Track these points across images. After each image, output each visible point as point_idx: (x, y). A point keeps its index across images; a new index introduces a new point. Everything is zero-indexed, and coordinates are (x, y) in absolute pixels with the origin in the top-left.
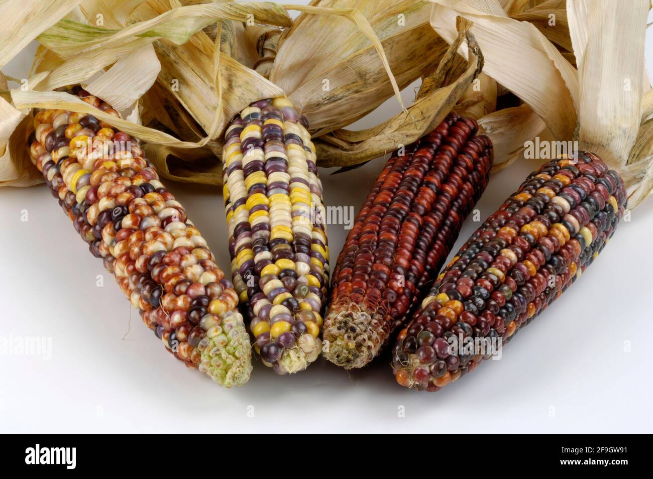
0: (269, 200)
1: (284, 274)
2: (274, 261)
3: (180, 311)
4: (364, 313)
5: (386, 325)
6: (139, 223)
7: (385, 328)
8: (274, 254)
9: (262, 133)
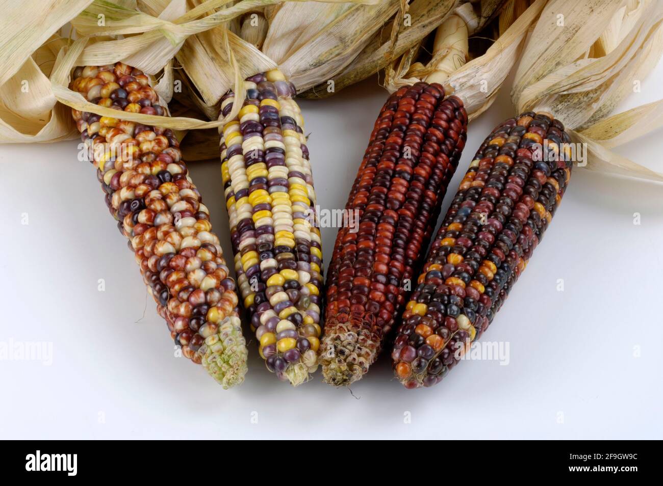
0: (271, 197)
1: (288, 286)
2: (278, 270)
3: (182, 318)
4: (351, 332)
5: (374, 336)
6: (152, 218)
7: (373, 338)
8: (279, 261)
9: (260, 114)
